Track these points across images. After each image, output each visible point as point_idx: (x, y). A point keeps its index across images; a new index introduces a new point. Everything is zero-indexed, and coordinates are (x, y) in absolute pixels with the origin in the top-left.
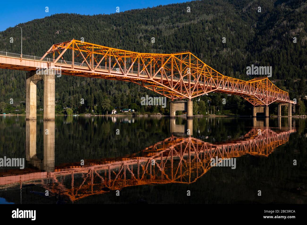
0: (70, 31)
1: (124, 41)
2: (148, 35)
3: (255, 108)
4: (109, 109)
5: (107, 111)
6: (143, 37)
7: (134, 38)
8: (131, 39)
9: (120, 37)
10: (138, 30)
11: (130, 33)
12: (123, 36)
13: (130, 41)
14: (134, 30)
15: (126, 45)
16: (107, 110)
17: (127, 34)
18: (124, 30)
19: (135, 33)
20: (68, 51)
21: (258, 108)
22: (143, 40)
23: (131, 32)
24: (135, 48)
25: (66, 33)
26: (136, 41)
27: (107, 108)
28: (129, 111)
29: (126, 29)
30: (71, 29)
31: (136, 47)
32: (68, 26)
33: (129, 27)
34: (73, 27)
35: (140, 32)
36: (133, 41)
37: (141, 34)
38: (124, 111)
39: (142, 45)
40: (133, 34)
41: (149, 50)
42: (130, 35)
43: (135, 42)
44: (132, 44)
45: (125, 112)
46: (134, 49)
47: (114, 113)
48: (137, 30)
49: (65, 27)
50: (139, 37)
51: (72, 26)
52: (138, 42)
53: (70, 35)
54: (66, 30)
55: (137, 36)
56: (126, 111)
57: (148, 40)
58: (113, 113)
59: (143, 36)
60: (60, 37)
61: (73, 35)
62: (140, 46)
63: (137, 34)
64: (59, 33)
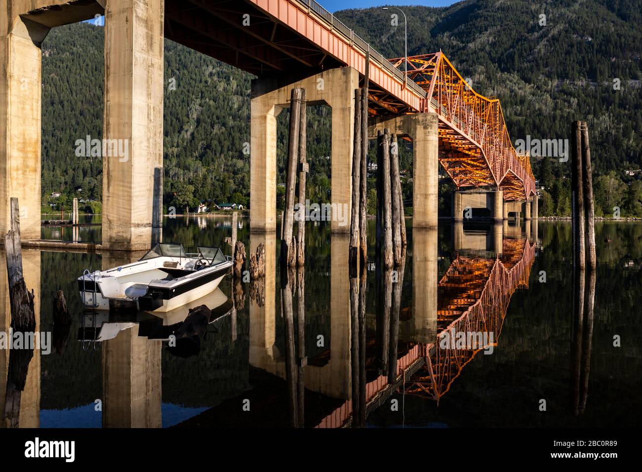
0: (72, 54)
1: (179, 78)
2: (224, 70)
3: (507, 203)
4: (191, 203)
5: (187, 208)
6: (215, 73)
7: (198, 74)
8: (194, 76)
9: (172, 71)
10: (204, 61)
11: (189, 63)
12: (178, 70)
13: (191, 78)
14: (197, 59)
15: (186, 86)
16: (188, 205)
17: (185, 67)
18: (178, 59)
19: (199, 65)
20: (71, 92)
21: (512, 204)
22: (215, 78)
23: (191, 62)
24: (202, 93)
25: (63, 56)
26: (203, 80)
27: (187, 202)
28: (232, 207)
29: (182, 57)
30: (75, 49)
31: (204, 90)
32: (67, 42)
33: (187, 54)
34: (78, 47)
35: (209, 63)
36: (197, 79)
37: (210, 68)
38: (222, 207)
39: (215, 87)
40: (196, 67)
41: (230, 97)
42: (190, 70)
43: (201, 81)
44: (197, 84)
45: (225, 208)
46: (200, 94)
47: (202, 210)
48: (202, 61)
49: (62, 46)
50: (207, 73)
51: (76, 43)
52: (206, 82)
53: (73, 60)
54: (63, 51)
55: (205, 70)
56: (227, 208)
57: (225, 78)
58: (199, 211)
59: (214, 71)
60: (52, 63)
61: (79, 61)
62: (211, 89)
63: (204, 68)
64: (50, 55)
